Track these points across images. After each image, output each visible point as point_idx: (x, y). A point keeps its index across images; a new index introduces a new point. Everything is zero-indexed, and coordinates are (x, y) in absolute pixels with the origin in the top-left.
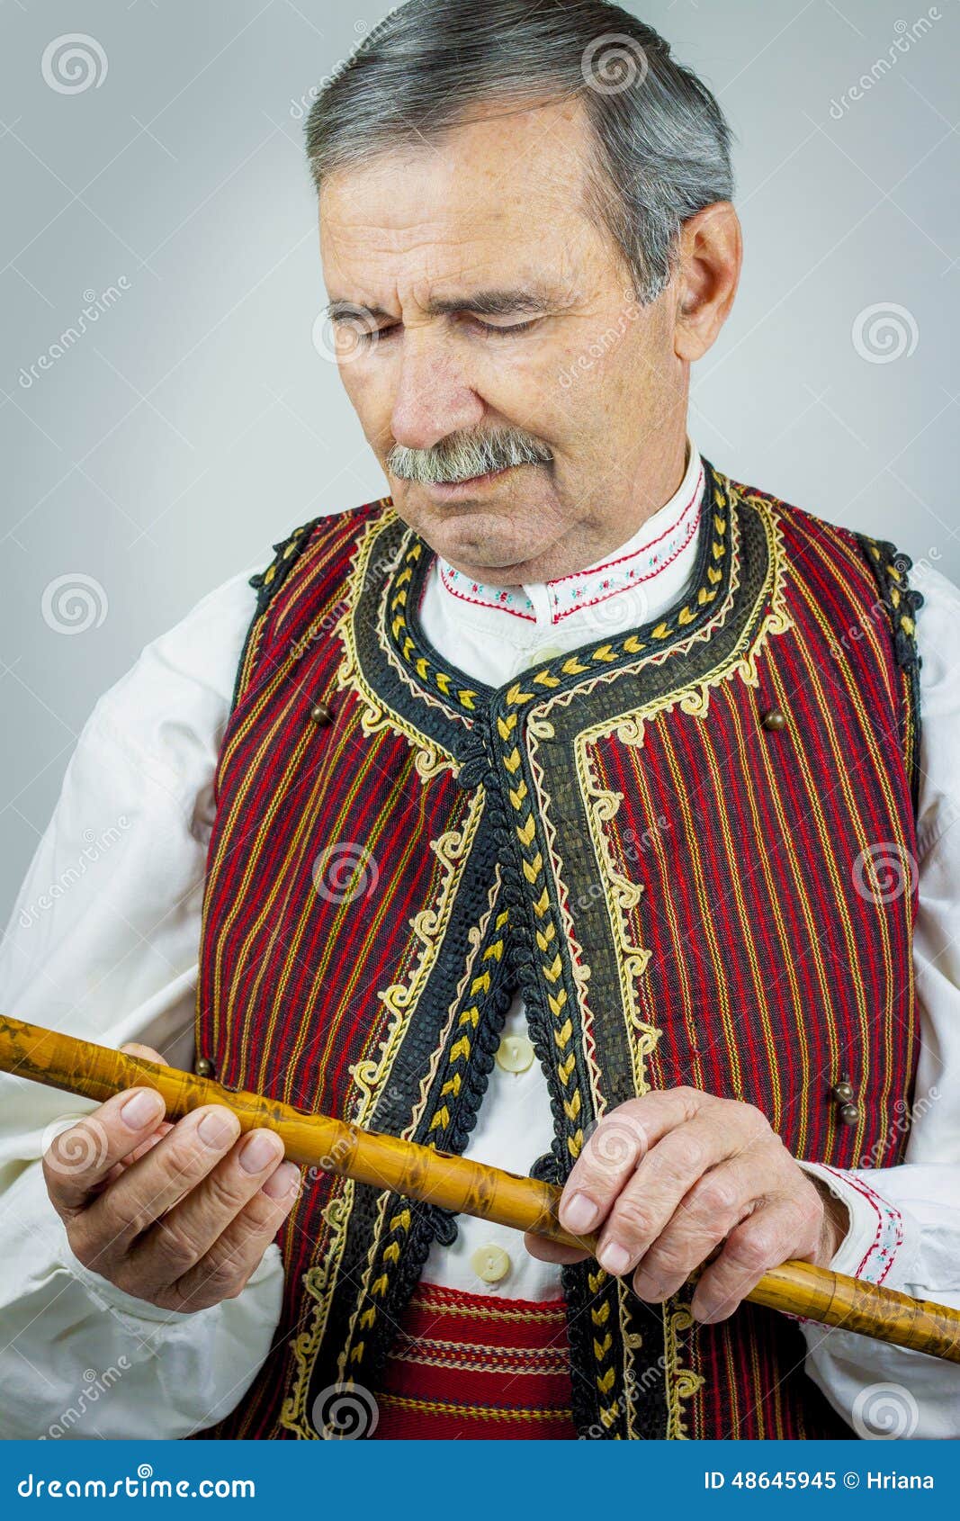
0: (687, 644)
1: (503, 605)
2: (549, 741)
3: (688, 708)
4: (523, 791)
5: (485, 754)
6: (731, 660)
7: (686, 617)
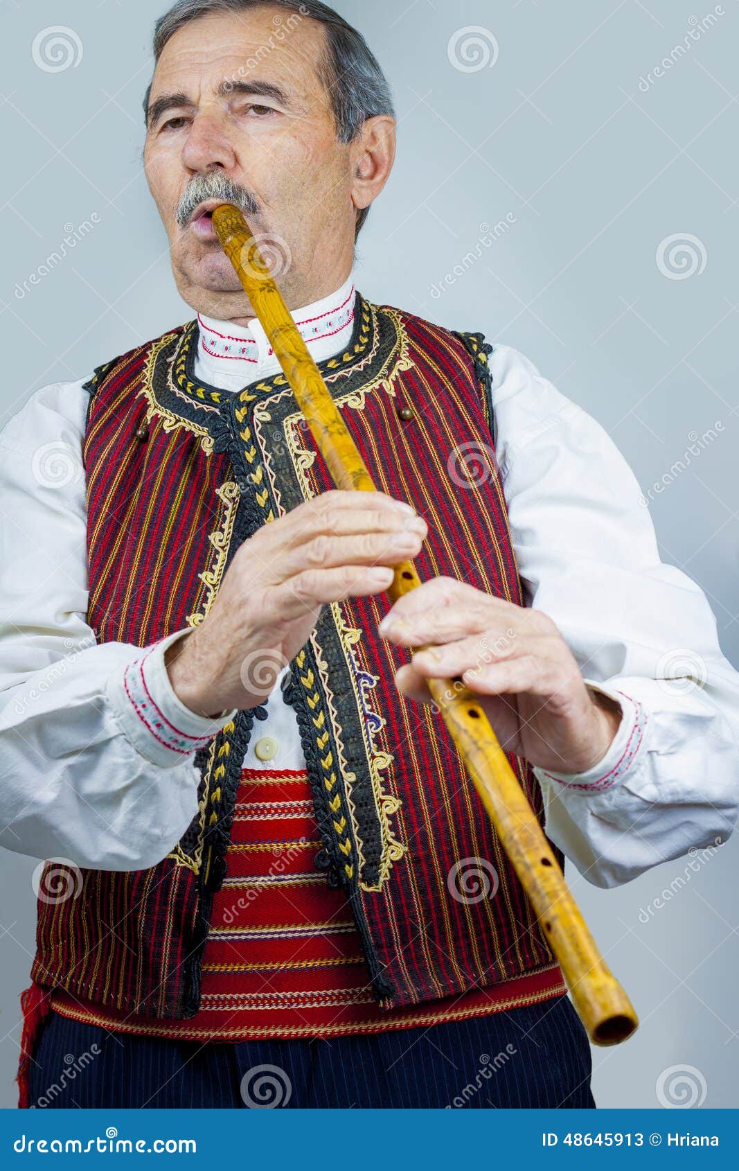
0: (349, 371)
1: (243, 356)
2: (268, 423)
3: (352, 405)
4: (253, 452)
5: (229, 432)
6: (377, 379)
7: (347, 358)
